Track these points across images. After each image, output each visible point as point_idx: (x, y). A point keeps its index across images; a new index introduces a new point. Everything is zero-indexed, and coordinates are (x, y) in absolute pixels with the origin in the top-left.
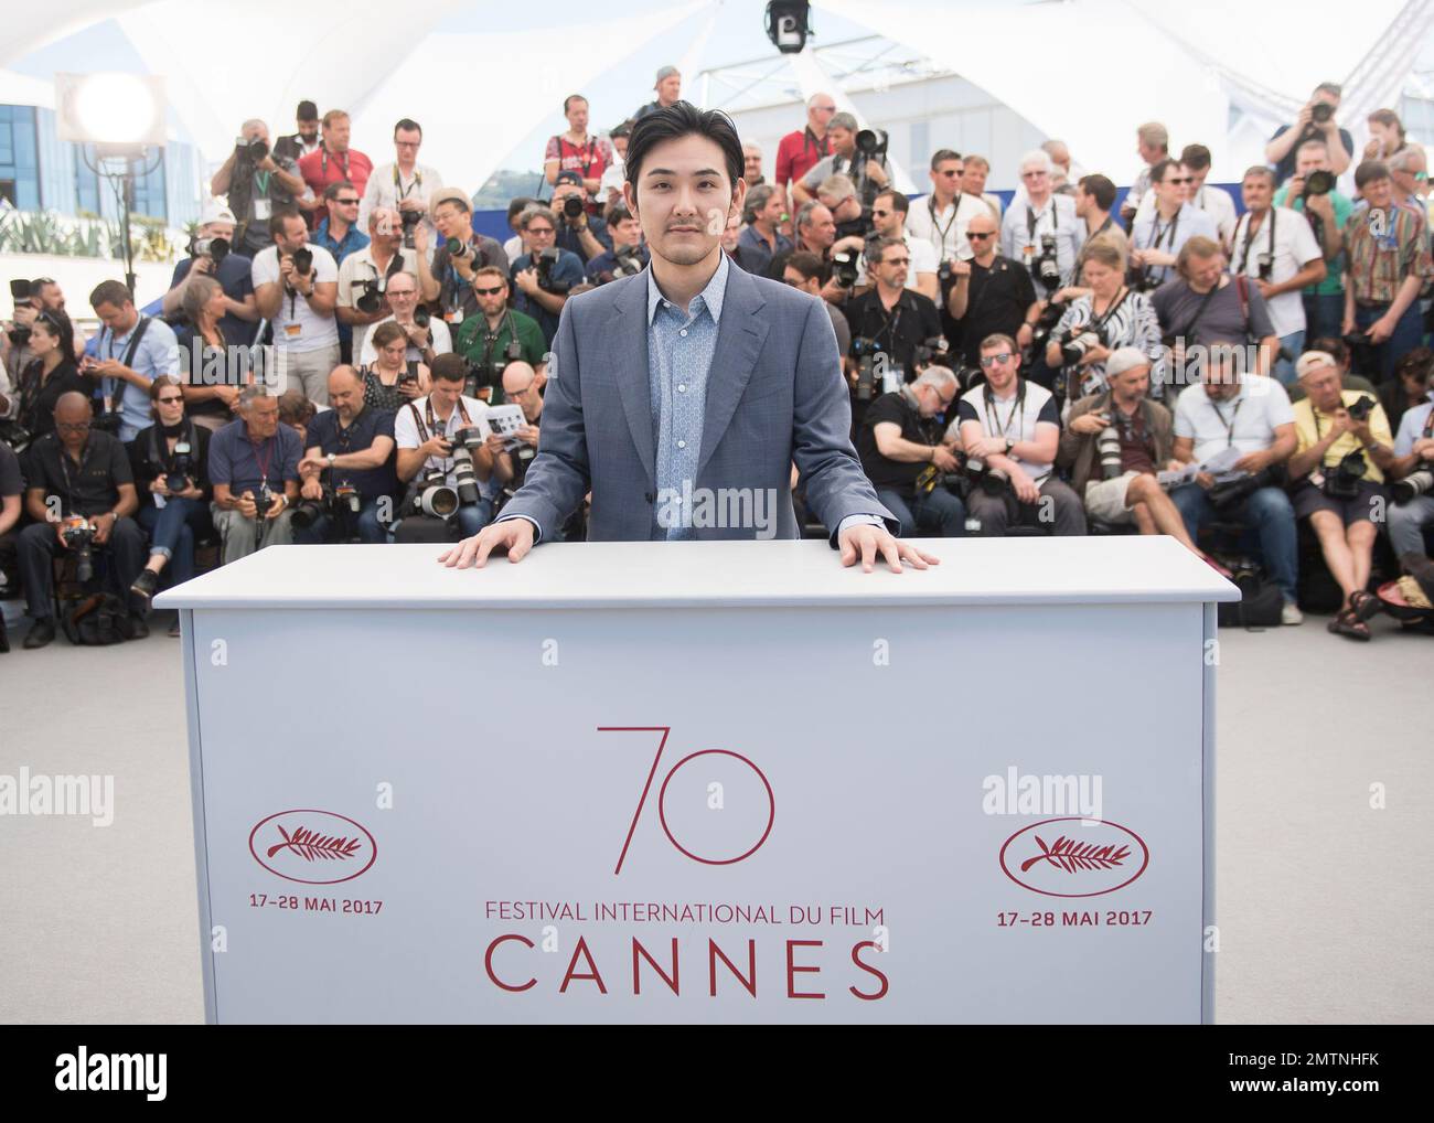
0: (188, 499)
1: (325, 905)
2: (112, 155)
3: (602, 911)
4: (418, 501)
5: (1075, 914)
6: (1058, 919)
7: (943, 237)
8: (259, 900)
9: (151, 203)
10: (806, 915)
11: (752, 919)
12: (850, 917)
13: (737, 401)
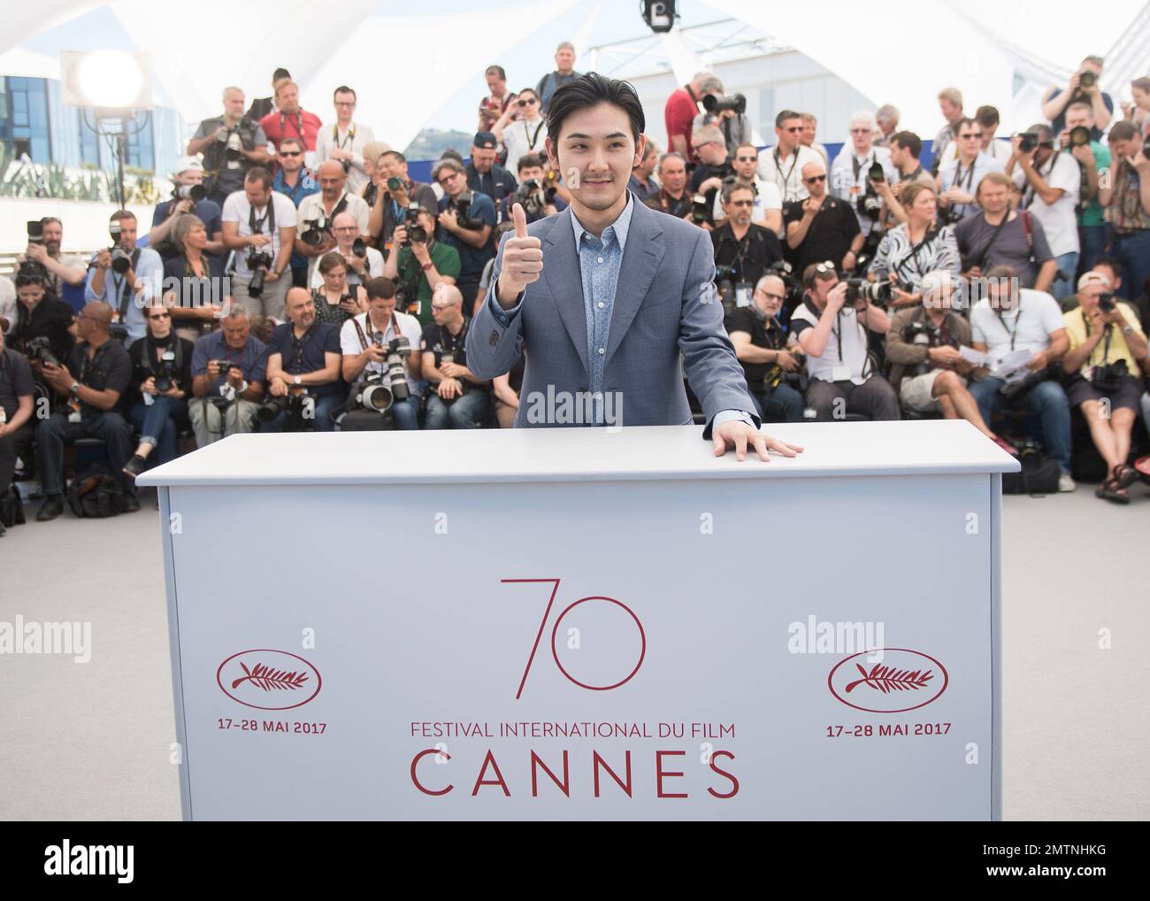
0: (172, 399)
1: (279, 726)
2: (109, 117)
3: (505, 729)
4: (359, 398)
5: (889, 727)
6: (876, 730)
7: (786, 181)
8: (225, 724)
9: (142, 157)
10: (672, 730)
11: (628, 734)
12: (707, 732)
13: (637, 308)
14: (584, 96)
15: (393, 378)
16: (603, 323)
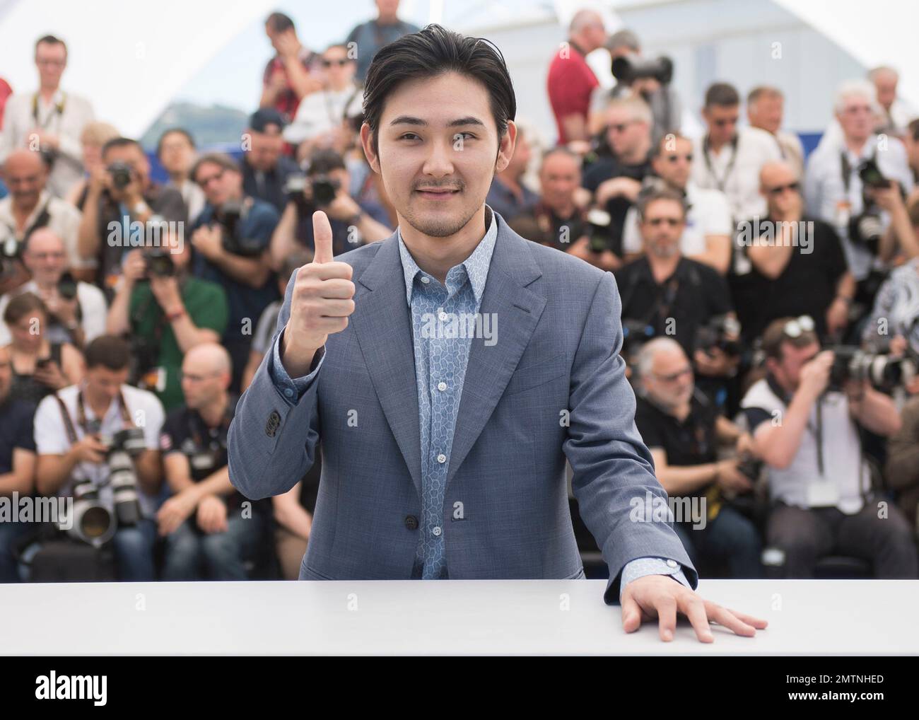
13: (500, 392)
14: (417, 60)
15: (118, 489)
16: (444, 414)
